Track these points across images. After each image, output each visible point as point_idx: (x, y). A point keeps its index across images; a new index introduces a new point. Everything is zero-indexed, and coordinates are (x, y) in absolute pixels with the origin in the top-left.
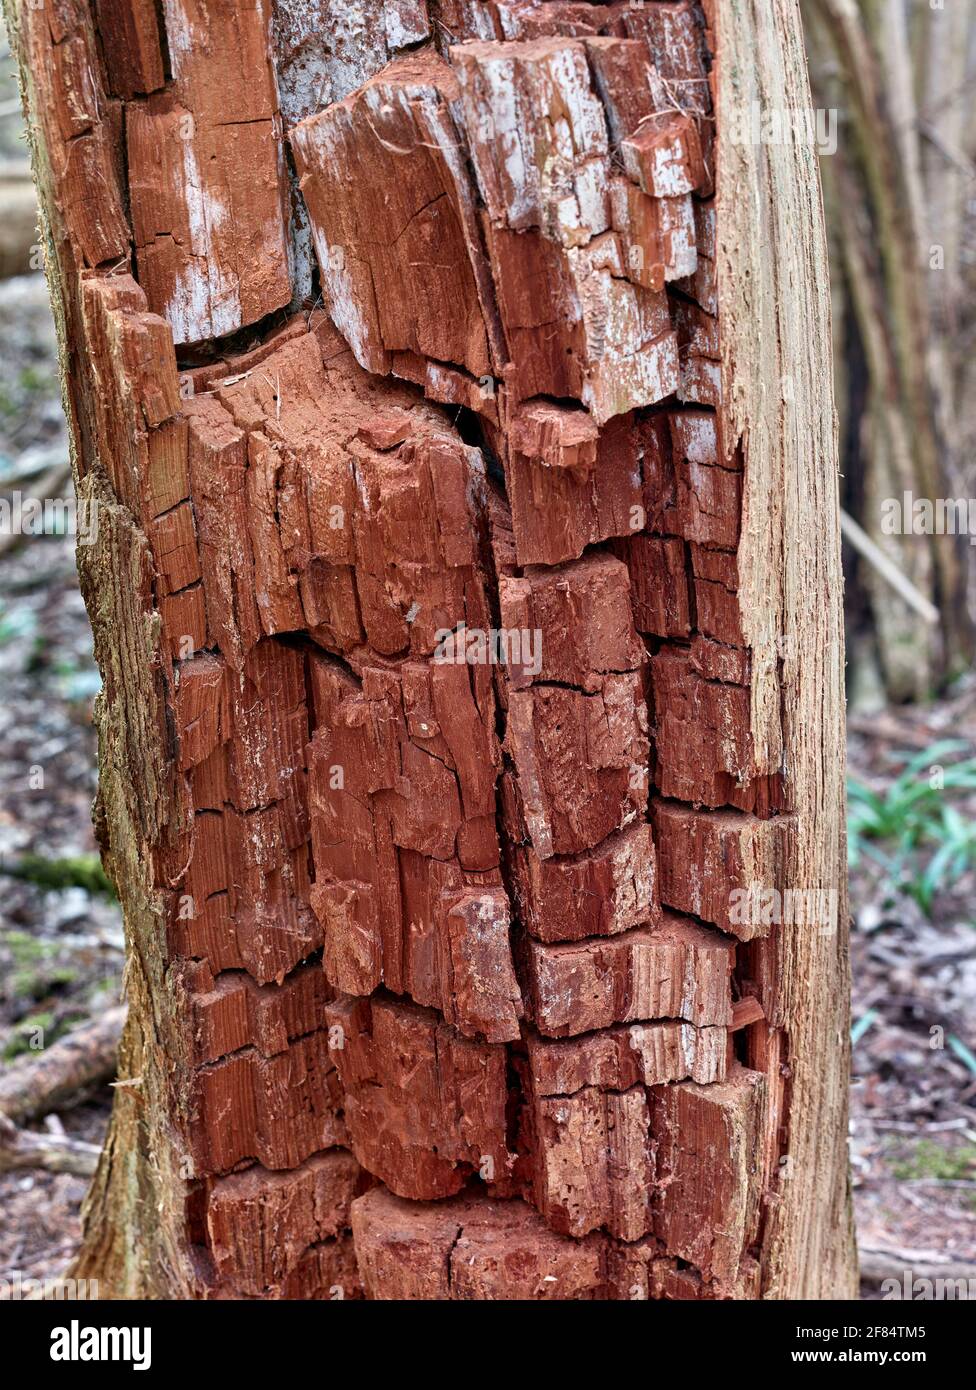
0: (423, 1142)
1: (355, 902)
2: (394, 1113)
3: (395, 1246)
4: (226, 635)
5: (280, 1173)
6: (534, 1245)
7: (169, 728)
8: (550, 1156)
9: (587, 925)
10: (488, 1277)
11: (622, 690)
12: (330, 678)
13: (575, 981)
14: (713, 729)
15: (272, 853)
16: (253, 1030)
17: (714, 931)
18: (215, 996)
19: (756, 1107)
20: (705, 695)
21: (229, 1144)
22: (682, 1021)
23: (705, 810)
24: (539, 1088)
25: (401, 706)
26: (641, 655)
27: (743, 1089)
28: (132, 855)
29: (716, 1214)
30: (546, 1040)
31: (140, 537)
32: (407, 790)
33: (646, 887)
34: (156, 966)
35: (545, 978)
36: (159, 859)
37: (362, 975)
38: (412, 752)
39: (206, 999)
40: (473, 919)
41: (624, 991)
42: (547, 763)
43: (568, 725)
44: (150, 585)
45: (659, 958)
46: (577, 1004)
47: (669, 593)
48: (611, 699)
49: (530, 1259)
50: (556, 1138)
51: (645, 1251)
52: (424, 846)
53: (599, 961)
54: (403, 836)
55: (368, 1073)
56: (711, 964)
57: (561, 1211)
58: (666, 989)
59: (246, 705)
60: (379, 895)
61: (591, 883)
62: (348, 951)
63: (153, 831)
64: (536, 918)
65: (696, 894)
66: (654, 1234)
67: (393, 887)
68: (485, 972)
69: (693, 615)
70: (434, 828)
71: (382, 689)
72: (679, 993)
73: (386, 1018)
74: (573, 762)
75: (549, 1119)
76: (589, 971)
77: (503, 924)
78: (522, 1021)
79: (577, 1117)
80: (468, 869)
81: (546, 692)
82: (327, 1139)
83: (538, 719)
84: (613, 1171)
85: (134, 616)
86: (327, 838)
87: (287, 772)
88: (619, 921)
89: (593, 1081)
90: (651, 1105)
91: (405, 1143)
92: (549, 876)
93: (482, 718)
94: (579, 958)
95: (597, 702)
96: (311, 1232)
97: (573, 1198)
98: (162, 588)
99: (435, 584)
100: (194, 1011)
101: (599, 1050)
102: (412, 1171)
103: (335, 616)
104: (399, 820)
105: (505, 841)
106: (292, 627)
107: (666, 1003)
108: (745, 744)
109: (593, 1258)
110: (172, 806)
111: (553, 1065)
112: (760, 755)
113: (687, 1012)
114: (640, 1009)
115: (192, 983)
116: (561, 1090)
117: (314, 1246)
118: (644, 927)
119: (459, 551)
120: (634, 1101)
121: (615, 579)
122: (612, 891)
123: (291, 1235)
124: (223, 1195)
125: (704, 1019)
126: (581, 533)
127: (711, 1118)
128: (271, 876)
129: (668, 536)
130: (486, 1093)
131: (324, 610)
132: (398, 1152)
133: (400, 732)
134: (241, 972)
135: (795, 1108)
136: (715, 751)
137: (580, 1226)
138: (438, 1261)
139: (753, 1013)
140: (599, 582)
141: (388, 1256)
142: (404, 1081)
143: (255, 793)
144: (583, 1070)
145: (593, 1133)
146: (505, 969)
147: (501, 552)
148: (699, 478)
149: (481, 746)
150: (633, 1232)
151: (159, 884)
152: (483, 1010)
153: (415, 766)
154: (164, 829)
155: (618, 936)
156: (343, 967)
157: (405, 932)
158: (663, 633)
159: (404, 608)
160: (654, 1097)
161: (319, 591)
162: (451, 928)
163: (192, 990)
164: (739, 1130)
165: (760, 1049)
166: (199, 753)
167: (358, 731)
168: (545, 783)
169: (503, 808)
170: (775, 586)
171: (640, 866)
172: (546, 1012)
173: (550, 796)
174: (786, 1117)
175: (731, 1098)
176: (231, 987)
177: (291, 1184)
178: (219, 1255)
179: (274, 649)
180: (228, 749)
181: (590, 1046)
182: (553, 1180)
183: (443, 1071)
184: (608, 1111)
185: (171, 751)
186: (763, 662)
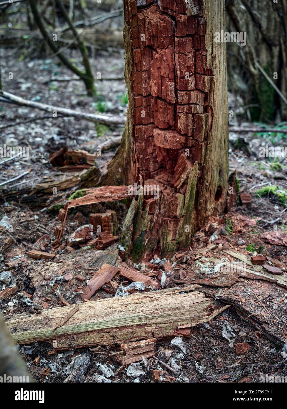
0: (163, 119)
1: (155, 83)
2: (159, 115)
3: (158, 134)
4: (141, 45)
5: (145, 125)
6: (176, 135)
7: (133, 57)
8: (179, 121)
9: (185, 89)
10: (170, 138)
11: (190, 55)
12: (154, 53)
13: (183, 96)
14: (202, 62)
15: (146, 77)
16: (142, 103)
17: (202, 91)
18: (138, 97)
19: (207, 118)
20: (202, 57)
21: (138, 120)
22: (197, 104)
23: (201, 74)
24: (177, 111)
25: (162, 55)
26: (193, 51)
27: (205, 115)
28: (128, 76)
29: (200, 132)
30: (179, 105)
31: (131, 30)
32: (162, 67)
33: (193, 84)
34: (130, 93)
35: (179, 95)
36: (131, 77)
37: (156, 94)
38: (163, 62)
39: (136, 98)
40: (170, 85)
41: (189, 99)
42: (180, 64)
43: (183, 59)
44: (131, 37)
45: (194, 95)
46: (183, 99)
47: (198, 43)
48: (189, 56)
49: (176, 137)
50: (179, 119)
51: (191, 138)
52: (164, 76)
53: (186, 93)
54: (162, 74)
55: (156, 109)
56: (201, 96)
57: (180, 130)
58: (195, 99)
59: (143, 56)
60: (158, 82)
61: (186, 83)
62: (154, 90)
63: (130, 72)
64: (178, 86)
65: (200, 87)
66: (193, 136)
67: (160, 81)
68: (171, 93)
69: (201, 46)
70: (165, 73)
71: (160, 53)
72: (197, 100)
73: (159, 101)
74: (184, 65)
75: (179, 116)
76: (185, 95)
77: (173, 86)
78: (175, 100)
79: (182, 116)
80: (170, 79)
81: (180, 54)
82: (152, 121)
83: (179, 58)
84: (187, 125)
85: (129, 41)
86: (153, 75)
87: (148, 66)
88: (189, 89)
89: (185, 111)
90: (193, 116)
91: (161, 120)
92: (180, 81)
93: (172, 57)
94: (184, 93)
95: (187, 56)
96: (149, 135)
97: (182, 128)
98: (133, 38)
99: (167, 38)
100: (134, 99)
101: (186, 107)
102: (161, 124)
103: (155, 44)
104: (161, 72)
105: (175, 76)
106: (149, 45)
107: (195, 101)
108: (206, 64)
109: (184, 138)
110: (133, 68)
111: (180, 108)
112: (208, 66)
113: (198, 103)
114: (191, 102)
115: (134, 95)
116: (180, 111)
117: (149, 137)
118: (193, 90)
119: (170, 34)
120: (190, 115)
121: (190, 40)
122: (188, 84)
123: (146, 134)
124: (137, 127)
125: (200, 104)
126: (186, 33)
127: (200, 118)
128: (146, 81)
129: (198, 35)
130: (170, 112)
131: (154, 42)
132: (160, 121)
133: (162, 59)
134: (141, 95)
135: (213, 121)
136: (203, 65)
137: (182, 132)
138: (164, 136)
139: (207, 104)
140: (188, 40)
141: (157, 135)
142: (161, 110)
143: (144, 69)
144: (183, 109)
145: (184, 119)
146: (173, 93)
147: (176, 35)
148: (202, 26)
149: (172, 61)
150: (190, 135)
151: (131, 80)
152: (170, 98)
153: (163, 64)
154: (132, 72)
155: (189, 91)
156: (153, 92)
157: (162, 88)
158: (197, 48)
159: (163, 42)
160: (193, 115)
161: (153, 40)
162: (167, 86)
163: (134, 96)
164: (204, 120)
165: (208, 110)
166: (137, 62)
167: (157, 59)
168: (180, 67)
169: (175, 71)
170: (211, 43)
171: (192, 81)
172: (179, 100)
173: (180, 69)
174: (212, 122)
175: (203, 116)
176: (140, 97)
177: (146, 127)
178: (136, 136)
179: (148, 48)
180: (141, 62)
181: (185, 106)
182: (179, 125)
183: (166, 109)
184: (187, 117)
185: (133, 61)
186: (209, 52)
